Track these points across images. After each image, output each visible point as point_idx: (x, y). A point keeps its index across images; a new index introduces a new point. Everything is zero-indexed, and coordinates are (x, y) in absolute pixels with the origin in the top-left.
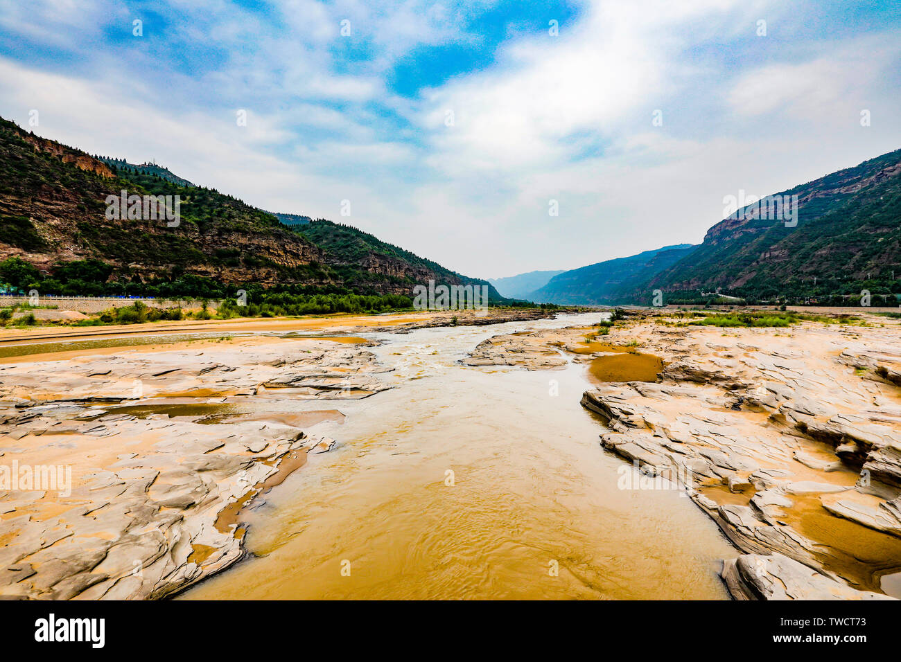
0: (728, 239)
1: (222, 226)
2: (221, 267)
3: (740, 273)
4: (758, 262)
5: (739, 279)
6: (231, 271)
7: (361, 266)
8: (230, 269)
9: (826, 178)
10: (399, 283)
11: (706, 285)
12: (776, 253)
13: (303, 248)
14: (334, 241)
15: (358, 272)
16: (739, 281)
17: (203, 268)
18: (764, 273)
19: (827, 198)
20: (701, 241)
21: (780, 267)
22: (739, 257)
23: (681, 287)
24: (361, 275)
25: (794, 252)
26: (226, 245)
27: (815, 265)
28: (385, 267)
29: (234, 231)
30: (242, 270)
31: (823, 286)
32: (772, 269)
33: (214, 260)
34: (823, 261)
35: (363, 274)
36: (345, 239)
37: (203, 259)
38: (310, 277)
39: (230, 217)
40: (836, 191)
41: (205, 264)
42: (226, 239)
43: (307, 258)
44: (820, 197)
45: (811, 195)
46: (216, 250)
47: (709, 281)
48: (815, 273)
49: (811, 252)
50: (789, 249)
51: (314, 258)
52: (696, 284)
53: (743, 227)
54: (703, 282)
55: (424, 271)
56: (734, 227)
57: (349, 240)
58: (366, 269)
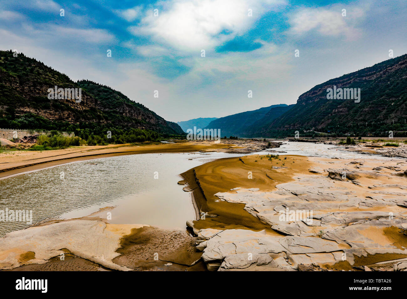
0: (311, 102)
1: (35, 80)
2: (39, 110)
3: (323, 120)
4: (331, 114)
5: (322, 123)
6: (45, 113)
7: (119, 112)
8: (44, 111)
9: (359, 71)
10: (140, 123)
11: (304, 126)
12: (341, 110)
13: (87, 98)
14: (99, 95)
15: (117, 115)
16: (323, 124)
17: (27, 110)
18: (335, 120)
19: (360, 82)
20: (295, 103)
21: (344, 117)
22: (320, 111)
23: (289, 127)
24: (120, 118)
25: (351, 109)
26: (39, 93)
27: (363, 116)
28: (132, 112)
29: (44, 84)
30: (52, 112)
31: (371, 127)
32: (340, 118)
33: (34, 104)
34: (367, 114)
35: (121, 116)
36: (106, 94)
37: (26, 103)
38: (93, 118)
39: (39, 74)
40: (364, 79)
41: (29, 106)
42: (39, 90)
43: (89, 105)
44: (357, 81)
45: (353, 80)
46: (32, 97)
47: (305, 125)
48: (364, 120)
49: (359, 109)
50: (347, 107)
51: (92, 105)
52: (298, 126)
53: (319, 96)
54: (302, 125)
55: (151, 116)
56: (314, 95)
57: (109, 95)
58: (122, 113)
